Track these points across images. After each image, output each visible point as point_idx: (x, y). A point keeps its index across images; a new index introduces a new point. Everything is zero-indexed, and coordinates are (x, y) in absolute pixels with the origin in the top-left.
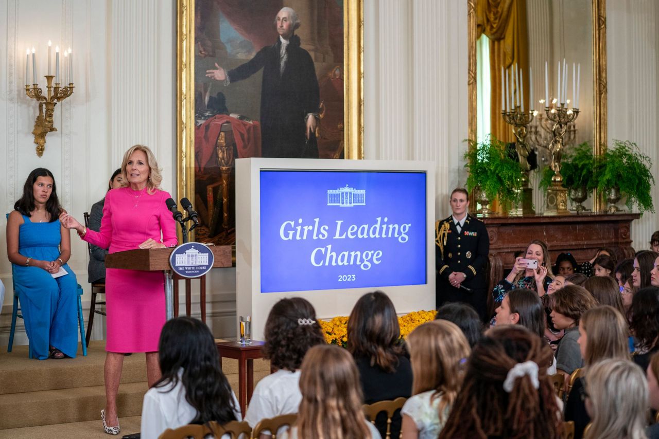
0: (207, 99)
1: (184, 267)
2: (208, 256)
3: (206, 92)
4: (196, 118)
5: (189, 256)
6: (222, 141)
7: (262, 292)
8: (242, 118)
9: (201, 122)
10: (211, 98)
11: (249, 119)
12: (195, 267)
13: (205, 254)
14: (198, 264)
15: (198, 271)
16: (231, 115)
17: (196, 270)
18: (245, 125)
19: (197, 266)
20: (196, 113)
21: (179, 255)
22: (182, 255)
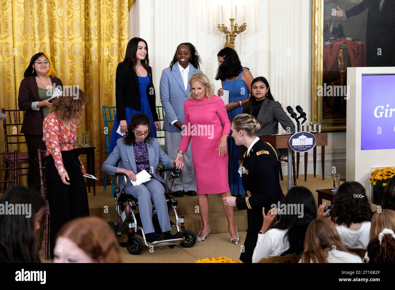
0: (331, 29)
1: (298, 146)
2: (312, 140)
3: (331, 24)
4: (324, 41)
5: (300, 140)
6: (341, 55)
7: (361, 150)
8: (353, 40)
9: (328, 43)
10: (334, 28)
11: (358, 41)
12: (305, 146)
13: (311, 138)
14: (306, 144)
15: (306, 149)
16: (347, 39)
17: (305, 148)
18: (356, 44)
19: (306, 146)
20: (324, 38)
21: (295, 139)
22: (296, 139)
